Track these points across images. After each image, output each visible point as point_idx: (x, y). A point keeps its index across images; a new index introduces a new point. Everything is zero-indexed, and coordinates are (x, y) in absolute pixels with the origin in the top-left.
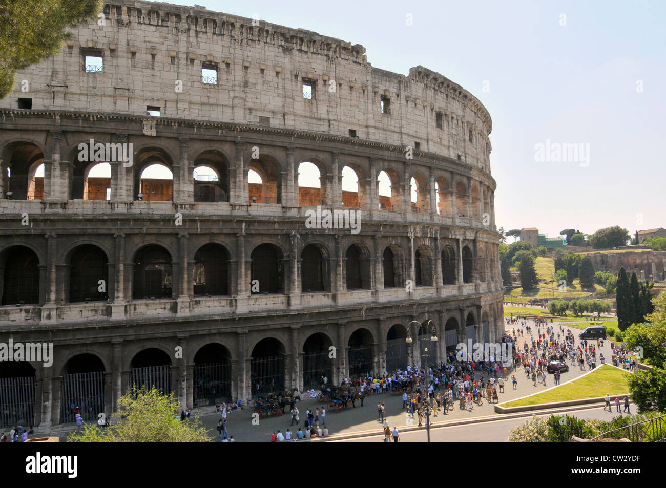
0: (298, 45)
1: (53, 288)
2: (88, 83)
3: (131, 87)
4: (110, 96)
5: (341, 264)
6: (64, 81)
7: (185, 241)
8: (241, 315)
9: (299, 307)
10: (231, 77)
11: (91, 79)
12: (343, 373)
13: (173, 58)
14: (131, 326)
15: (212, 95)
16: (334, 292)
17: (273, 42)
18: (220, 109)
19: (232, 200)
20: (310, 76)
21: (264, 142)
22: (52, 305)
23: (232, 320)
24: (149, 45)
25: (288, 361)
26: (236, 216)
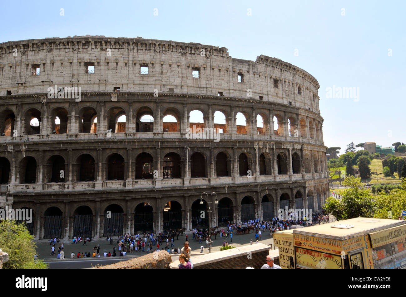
0: (190, 51)
1: (71, 174)
2: (87, 79)
3: (106, 79)
4: (97, 84)
5: (213, 163)
6: (77, 79)
7: (130, 152)
8: (157, 189)
9: (189, 185)
10: (154, 70)
11: (89, 77)
12: (214, 221)
13: (126, 64)
14: (104, 193)
15: (145, 79)
16: (209, 178)
17: (176, 51)
18: (149, 86)
19: (154, 131)
20: (196, 66)
21: (171, 101)
22: (69, 182)
23: (153, 191)
24: (115, 58)
25: (183, 213)
26: (155, 139)
